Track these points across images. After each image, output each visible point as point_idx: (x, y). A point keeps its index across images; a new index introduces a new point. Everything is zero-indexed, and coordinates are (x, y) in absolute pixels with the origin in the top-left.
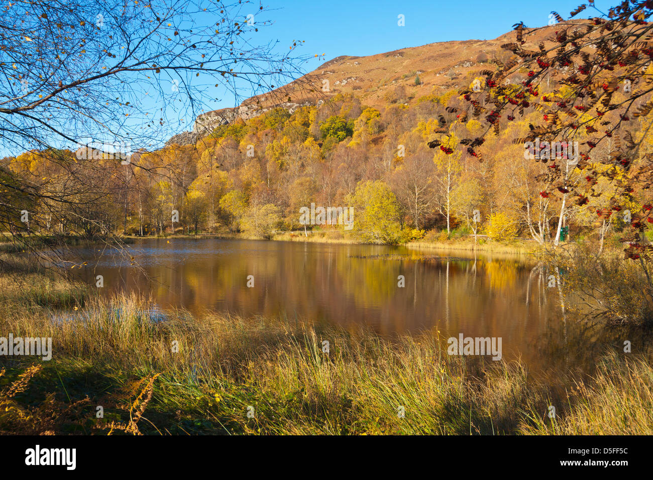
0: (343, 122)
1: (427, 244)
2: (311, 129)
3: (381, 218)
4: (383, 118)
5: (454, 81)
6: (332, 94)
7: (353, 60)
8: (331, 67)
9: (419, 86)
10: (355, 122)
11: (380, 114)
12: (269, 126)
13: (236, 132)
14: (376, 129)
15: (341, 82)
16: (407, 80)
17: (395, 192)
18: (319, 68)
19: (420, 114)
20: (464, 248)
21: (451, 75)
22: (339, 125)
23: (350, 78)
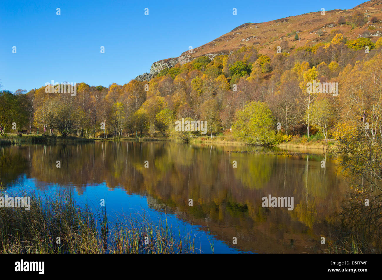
0: (245, 65)
1: (292, 145)
2: (224, 70)
3: (261, 127)
4: (272, 62)
5: (321, 37)
6: (239, 48)
7: (254, 25)
8: (240, 30)
9: (297, 41)
10: (253, 65)
11: (270, 60)
12: (196, 69)
13: (175, 72)
14: (267, 70)
15: (246, 39)
16: (289, 37)
17: (271, 108)
18: (232, 31)
19: (297, 59)
20: (317, 148)
21: (320, 33)
22: (242, 67)
23: (252, 37)
